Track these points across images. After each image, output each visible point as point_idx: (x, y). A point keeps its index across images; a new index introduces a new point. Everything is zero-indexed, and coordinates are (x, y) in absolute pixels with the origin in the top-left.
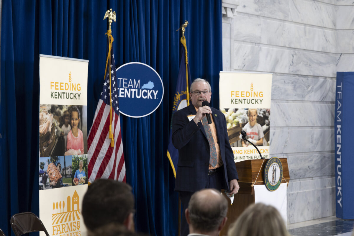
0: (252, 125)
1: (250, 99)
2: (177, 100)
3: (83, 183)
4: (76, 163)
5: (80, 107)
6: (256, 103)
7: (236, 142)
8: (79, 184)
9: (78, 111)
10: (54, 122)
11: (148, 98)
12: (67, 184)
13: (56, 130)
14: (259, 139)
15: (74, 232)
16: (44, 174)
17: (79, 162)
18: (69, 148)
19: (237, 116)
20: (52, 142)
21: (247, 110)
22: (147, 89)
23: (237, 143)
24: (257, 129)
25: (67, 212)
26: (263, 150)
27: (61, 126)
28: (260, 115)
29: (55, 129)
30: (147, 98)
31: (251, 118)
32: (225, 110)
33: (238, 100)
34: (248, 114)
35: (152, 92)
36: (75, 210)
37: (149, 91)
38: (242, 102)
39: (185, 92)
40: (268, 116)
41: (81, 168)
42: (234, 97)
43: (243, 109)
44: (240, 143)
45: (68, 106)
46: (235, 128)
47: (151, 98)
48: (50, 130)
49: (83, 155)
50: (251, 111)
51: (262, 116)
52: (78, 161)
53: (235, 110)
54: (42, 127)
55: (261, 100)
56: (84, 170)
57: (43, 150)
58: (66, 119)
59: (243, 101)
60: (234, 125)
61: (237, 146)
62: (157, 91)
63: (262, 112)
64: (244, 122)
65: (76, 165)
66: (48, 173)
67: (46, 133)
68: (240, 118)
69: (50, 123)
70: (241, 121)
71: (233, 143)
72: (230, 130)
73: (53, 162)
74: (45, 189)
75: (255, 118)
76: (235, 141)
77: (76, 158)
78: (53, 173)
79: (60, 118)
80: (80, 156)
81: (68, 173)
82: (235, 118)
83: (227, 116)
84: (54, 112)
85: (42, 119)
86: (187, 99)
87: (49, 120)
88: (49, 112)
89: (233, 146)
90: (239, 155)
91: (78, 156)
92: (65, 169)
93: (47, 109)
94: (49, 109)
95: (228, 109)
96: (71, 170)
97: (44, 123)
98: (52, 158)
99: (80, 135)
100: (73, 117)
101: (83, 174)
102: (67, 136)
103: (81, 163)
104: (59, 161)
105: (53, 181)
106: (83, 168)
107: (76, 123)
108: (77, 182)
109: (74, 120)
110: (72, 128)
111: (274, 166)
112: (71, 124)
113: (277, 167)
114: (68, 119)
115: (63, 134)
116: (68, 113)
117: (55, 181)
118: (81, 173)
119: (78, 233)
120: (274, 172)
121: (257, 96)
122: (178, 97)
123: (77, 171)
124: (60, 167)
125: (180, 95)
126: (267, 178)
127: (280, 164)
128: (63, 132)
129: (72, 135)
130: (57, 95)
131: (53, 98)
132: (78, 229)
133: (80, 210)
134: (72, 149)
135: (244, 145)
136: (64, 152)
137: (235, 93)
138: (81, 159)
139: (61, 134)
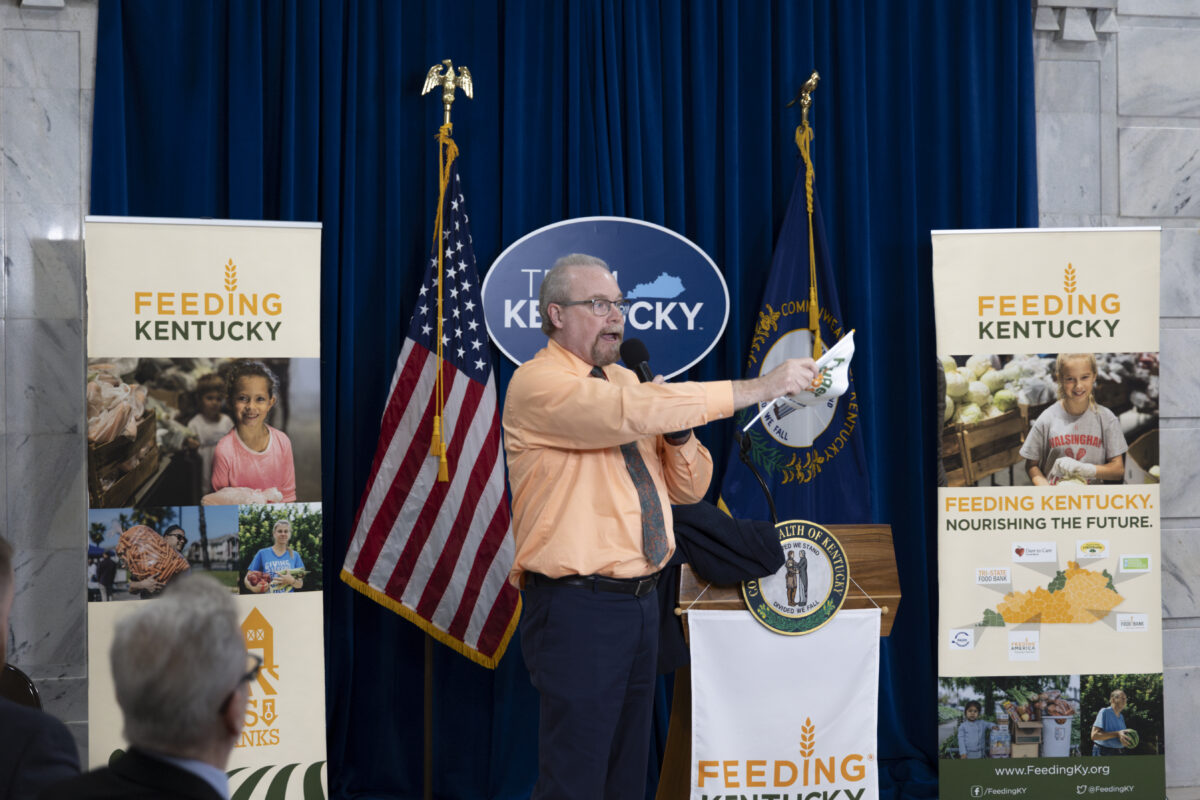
0: (1076, 408)
1: (1062, 323)
2: (763, 330)
3: (290, 589)
4: (259, 526)
5: (276, 362)
6: (1088, 335)
7: (1007, 470)
8: (272, 589)
9: (270, 374)
10: (149, 408)
11: (659, 326)
13: (160, 432)
14: (1107, 461)
15: (246, 729)
16: (105, 556)
17: (271, 526)
18: (225, 481)
19: (1008, 381)
20: (141, 468)
22: (652, 301)
23: (1011, 473)
24: (1099, 426)
26: (1127, 497)
27: (183, 420)
28: (1107, 377)
29: (155, 429)
30: (654, 326)
31: (1071, 386)
32: (953, 361)
33: (1011, 327)
34: (1057, 374)
35: (678, 309)
37: (659, 305)
38: (1026, 334)
39: (801, 304)
40: (1148, 379)
41: (281, 544)
42: (993, 316)
43: (1031, 356)
44: (1024, 474)
45: (217, 363)
46: (997, 421)
47: (672, 326)
48: (131, 428)
49: (291, 505)
50: (1070, 363)
51: (1118, 379)
52: (266, 523)
53: (997, 359)
54: (97, 422)
55: (1112, 324)
56: (295, 549)
57: (100, 487)
58: (210, 398)
59: (1033, 329)
60: (996, 412)
61: (1012, 484)
62: (699, 306)
63: (1114, 366)
64: (1039, 399)
65: (258, 532)
66: (120, 555)
67: (111, 439)
68: (1021, 387)
69: (130, 410)
70: (1027, 396)
71: (991, 472)
72: (973, 428)
73: (145, 522)
74: (108, 600)
75: (1088, 384)
76: (1002, 466)
77: (259, 515)
78: (147, 554)
79: (181, 398)
80: (278, 507)
81: (216, 557)
82: (1000, 386)
83: (964, 381)
84: (152, 379)
85: (99, 399)
86: (812, 327)
87: (125, 403)
88: (126, 378)
89: (994, 484)
90: (1021, 514)
91: (269, 508)
92: (204, 543)
93: (117, 370)
94: (129, 371)
95: (967, 357)
96: (235, 549)
97: (105, 412)
98: (141, 512)
99: (277, 443)
100: (245, 392)
101: (290, 562)
102: (213, 449)
103: (284, 528)
104: (176, 521)
105: (146, 577)
106: (290, 542)
107: (259, 409)
108: (264, 583)
109: (249, 400)
110: (238, 424)
111: (792, 549)
112: (232, 414)
113: (809, 555)
114: (219, 399)
115: (197, 443)
116: (218, 381)
117: (155, 578)
118: (280, 558)
119: (268, 734)
120: (791, 570)
121: (1093, 309)
122: (768, 322)
123: (261, 551)
124: (180, 537)
125: (777, 316)
126: (753, 592)
127: (829, 544)
128: (196, 438)
129: (239, 446)
130: (165, 330)
131: (148, 338)
132: (269, 723)
133: (277, 667)
134: (240, 486)
135: (1038, 478)
136: (200, 496)
137: (996, 303)
138: (284, 517)
139: (186, 442)
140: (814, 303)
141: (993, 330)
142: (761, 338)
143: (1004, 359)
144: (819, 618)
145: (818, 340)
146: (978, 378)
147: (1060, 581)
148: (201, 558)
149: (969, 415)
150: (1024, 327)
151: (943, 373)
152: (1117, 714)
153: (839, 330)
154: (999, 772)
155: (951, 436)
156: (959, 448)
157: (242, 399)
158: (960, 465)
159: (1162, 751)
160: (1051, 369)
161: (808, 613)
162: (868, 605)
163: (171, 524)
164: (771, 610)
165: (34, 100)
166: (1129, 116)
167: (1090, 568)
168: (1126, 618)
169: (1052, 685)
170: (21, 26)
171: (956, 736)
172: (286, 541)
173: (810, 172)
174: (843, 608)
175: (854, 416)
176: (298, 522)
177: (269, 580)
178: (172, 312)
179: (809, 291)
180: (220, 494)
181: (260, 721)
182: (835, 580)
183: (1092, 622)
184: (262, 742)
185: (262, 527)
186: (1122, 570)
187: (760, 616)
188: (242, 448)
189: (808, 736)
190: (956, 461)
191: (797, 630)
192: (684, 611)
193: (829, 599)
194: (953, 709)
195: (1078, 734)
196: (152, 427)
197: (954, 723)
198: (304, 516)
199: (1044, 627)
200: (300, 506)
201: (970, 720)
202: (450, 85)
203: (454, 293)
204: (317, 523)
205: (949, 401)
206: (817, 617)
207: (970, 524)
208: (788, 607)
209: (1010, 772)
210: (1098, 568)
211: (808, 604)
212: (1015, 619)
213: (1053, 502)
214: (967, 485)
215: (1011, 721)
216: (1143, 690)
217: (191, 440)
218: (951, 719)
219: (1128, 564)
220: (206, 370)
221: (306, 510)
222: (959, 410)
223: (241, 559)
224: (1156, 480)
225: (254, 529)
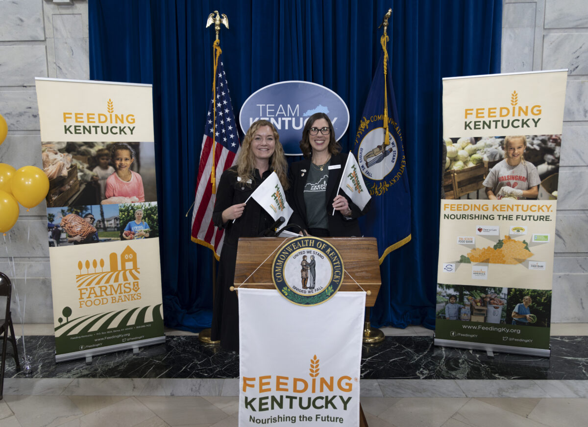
0: (513, 162)
1: (509, 120)
2: (361, 128)
3: (143, 237)
4: (129, 212)
5: (133, 144)
6: (523, 127)
7: (476, 192)
9: (131, 149)
10: (73, 164)
12: (109, 238)
13: (80, 174)
14: (529, 188)
15: (126, 294)
16: (55, 228)
17: (134, 212)
18: (112, 194)
19: (478, 150)
20: (71, 190)
21: (500, 140)
23: (478, 193)
24: (526, 171)
25: (109, 272)
26: (539, 206)
27: (91, 168)
28: (532, 147)
29: (77, 173)
31: (512, 152)
32: (451, 140)
33: (481, 123)
34: (505, 146)
36: (127, 268)
38: (489, 127)
39: (380, 116)
40: (555, 148)
41: (139, 219)
42: (472, 118)
43: (491, 137)
44: (484, 194)
45: (106, 144)
46: (472, 169)
48: (65, 172)
49: (142, 203)
50: (512, 141)
51: (538, 148)
52: (132, 211)
53: (473, 139)
54: (48, 170)
55: (536, 120)
56: (145, 221)
57: (51, 198)
58: (103, 159)
59: (493, 124)
60: (471, 165)
61: (477, 198)
62: (336, 119)
63: (536, 142)
64: (494, 158)
65: (128, 215)
66: (62, 227)
67: (55, 177)
68: (485, 152)
69: (64, 164)
70: (488, 157)
71: (467, 193)
72: (459, 172)
73: (74, 212)
75: (522, 150)
76: (473, 190)
77: (129, 207)
78: (76, 226)
79: (89, 159)
80: (137, 204)
81: (109, 226)
82: (474, 152)
83: (456, 150)
84: (74, 151)
85: (48, 160)
86: (385, 126)
87: (61, 162)
88: (61, 151)
89: (468, 198)
90: (482, 213)
91: (133, 204)
92: (103, 220)
93: (56, 147)
94: (61, 148)
95: (458, 139)
96: (118, 222)
97: (51, 166)
98: (72, 208)
99: (135, 178)
100: (119, 157)
101: (143, 226)
102: (106, 181)
103: (140, 212)
104: (89, 211)
105: (76, 235)
106: (143, 218)
107: (127, 164)
108: (132, 235)
109: (121, 160)
110: (116, 170)
111: (306, 254)
112: (114, 166)
113: (317, 259)
114: (107, 160)
115: (97, 178)
116: (106, 152)
117: (80, 236)
118: (138, 225)
119: (136, 295)
120: (305, 267)
121: (526, 114)
122: (364, 125)
123: (130, 222)
124: (91, 218)
125: (368, 122)
126: (279, 279)
127: (331, 252)
128: (97, 176)
129: (118, 179)
130: (80, 130)
131: (71, 133)
132: (136, 291)
133: (139, 269)
134: (119, 196)
135: (492, 196)
136: (100, 200)
137: (474, 112)
138: (139, 208)
139: (92, 178)
140: (386, 116)
141: (472, 125)
142: (360, 132)
143: (477, 139)
144: (323, 297)
145: (387, 132)
146: (463, 149)
147: (500, 244)
148: (102, 226)
149: (458, 166)
150: (488, 123)
151: (445, 146)
152: (526, 307)
153: (398, 128)
154: (464, 327)
155: (448, 176)
156: (452, 181)
157: (118, 159)
158: (452, 189)
159: (549, 326)
160: (502, 144)
161: (315, 293)
162: (357, 289)
163: (87, 213)
164: (291, 291)
165: (66, 43)
166: (549, 29)
167: (516, 239)
168: (535, 263)
169: (493, 291)
170: (59, 13)
171: (444, 309)
172: (141, 218)
173: (386, 56)
174: (339, 291)
175: (404, 166)
176: (146, 210)
177: (134, 234)
178: (83, 122)
179: (384, 110)
180: (109, 200)
181: (132, 290)
182: (334, 275)
183: (515, 264)
184: (133, 299)
185: (130, 212)
186: (533, 241)
187: (284, 294)
188: (119, 180)
189: (315, 365)
190: (450, 187)
191: (308, 304)
192: (235, 289)
193: (330, 285)
194: (444, 298)
195: (505, 314)
196: (76, 171)
197: (444, 304)
198: (149, 208)
199: (490, 265)
200: (147, 204)
201: (451, 303)
202: (218, 22)
203: (221, 114)
204: (155, 210)
205: (448, 159)
206: (322, 296)
207: (456, 217)
208: (302, 289)
209: (470, 327)
210: (521, 239)
211: (315, 288)
212: (476, 260)
213: (498, 208)
214: (455, 199)
215: (471, 305)
216: (541, 297)
217: (95, 177)
218: (442, 302)
219: (536, 238)
220: (101, 147)
221: (149, 205)
222: (453, 164)
223: (121, 226)
224: (555, 198)
225: (126, 213)
